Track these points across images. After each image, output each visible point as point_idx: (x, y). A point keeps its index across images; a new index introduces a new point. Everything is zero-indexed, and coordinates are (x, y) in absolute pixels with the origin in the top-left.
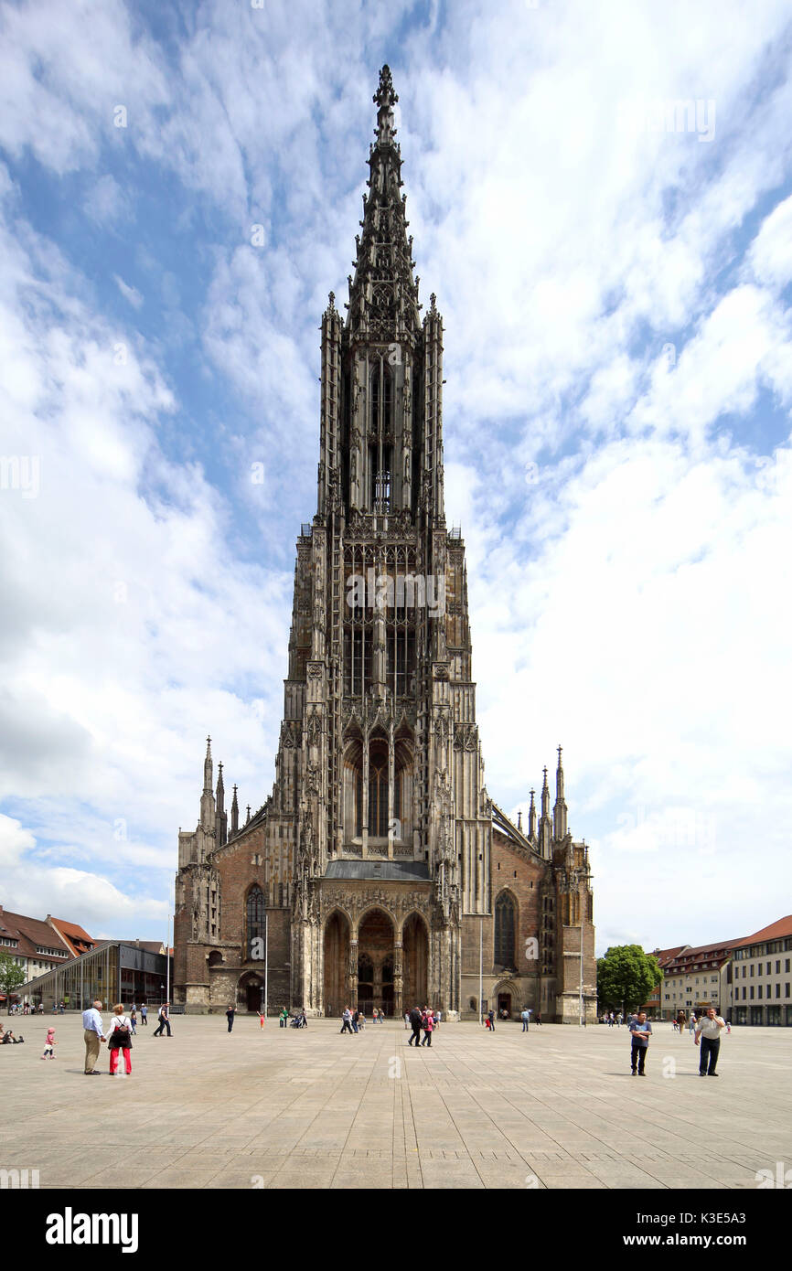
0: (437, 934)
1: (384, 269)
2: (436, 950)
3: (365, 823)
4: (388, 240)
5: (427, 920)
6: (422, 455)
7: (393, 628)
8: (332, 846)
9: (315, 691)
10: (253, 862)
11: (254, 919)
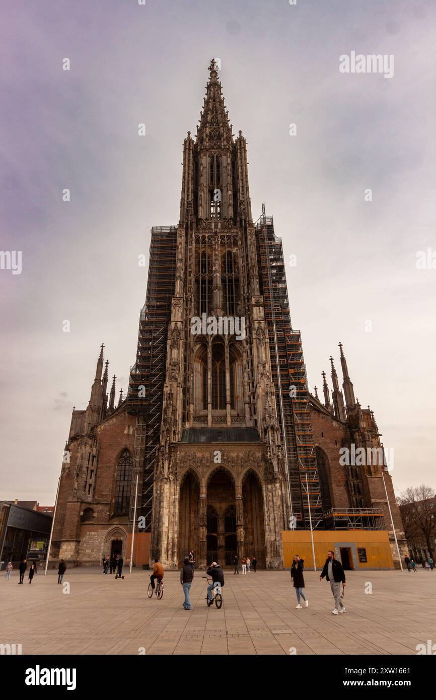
0: (270, 486)
1: (215, 122)
2: (270, 501)
3: (209, 400)
4: (216, 113)
5: (261, 474)
6: (238, 194)
7: (225, 277)
8: (185, 419)
9: (176, 314)
10: (126, 432)
11: (122, 479)
